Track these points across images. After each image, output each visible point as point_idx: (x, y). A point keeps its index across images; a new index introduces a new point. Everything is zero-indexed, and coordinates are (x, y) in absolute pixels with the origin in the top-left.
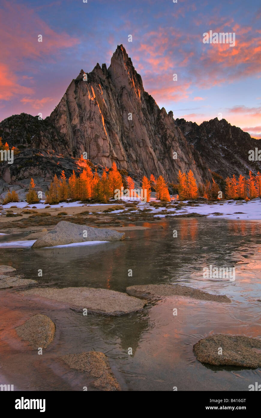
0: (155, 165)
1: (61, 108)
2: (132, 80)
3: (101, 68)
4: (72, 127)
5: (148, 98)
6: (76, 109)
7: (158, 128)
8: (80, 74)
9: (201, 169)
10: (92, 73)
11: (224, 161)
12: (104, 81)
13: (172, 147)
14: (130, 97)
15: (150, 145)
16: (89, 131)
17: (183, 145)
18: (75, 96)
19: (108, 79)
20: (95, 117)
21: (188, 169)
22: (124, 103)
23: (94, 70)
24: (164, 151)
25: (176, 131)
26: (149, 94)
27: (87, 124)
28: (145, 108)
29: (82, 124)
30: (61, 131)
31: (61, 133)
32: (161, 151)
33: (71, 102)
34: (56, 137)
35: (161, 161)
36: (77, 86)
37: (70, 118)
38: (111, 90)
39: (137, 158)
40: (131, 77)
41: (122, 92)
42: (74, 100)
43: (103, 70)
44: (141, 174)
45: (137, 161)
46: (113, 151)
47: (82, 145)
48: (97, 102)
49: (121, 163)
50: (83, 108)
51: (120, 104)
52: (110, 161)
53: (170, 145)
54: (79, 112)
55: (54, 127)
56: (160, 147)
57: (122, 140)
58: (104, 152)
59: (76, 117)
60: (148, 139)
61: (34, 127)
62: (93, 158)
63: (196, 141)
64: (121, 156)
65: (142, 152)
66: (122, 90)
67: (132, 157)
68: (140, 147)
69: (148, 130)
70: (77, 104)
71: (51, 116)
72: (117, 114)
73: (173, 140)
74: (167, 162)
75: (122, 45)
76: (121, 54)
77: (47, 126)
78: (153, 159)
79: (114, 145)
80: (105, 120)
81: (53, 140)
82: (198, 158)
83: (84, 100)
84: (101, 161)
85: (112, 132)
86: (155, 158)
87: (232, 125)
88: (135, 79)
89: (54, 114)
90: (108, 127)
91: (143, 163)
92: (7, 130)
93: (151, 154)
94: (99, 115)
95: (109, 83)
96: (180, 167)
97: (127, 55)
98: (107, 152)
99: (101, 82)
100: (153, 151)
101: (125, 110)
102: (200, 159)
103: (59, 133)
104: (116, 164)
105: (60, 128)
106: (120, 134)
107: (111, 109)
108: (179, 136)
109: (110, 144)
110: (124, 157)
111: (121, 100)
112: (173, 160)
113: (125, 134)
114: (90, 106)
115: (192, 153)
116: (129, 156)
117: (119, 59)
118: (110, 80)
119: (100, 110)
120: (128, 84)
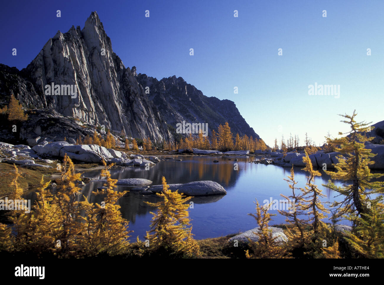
0: (119, 116)
1: (38, 62)
2: (103, 42)
3: (76, 29)
4: (46, 79)
5: (115, 58)
6: (51, 64)
7: (123, 84)
9: (159, 122)
10: (68, 33)
13: (134, 101)
14: (100, 56)
15: (115, 99)
17: (144, 101)
18: (51, 53)
19: (81, 39)
20: (69, 72)
22: (95, 61)
23: (69, 31)
24: (128, 105)
25: (139, 88)
26: (117, 55)
27: (61, 78)
28: (113, 67)
29: (56, 78)
30: (37, 82)
31: (36, 84)
32: (125, 105)
33: (47, 57)
35: (125, 112)
36: (53, 44)
37: (46, 72)
38: (84, 49)
39: (103, 110)
40: (102, 40)
41: (94, 51)
42: (50, 56)
43: (77, 31)
46: (83, 103)
48: (71, 60)
49: (90, 113)
50: (58, 64)
51: (91, 62)
52: (80, 112)
53: (133, 100)
54: (54, 67)
55: (30, 79)
56: (124, 100)
57: (91, 93)
58: (74, 103)
59: (51, 71)
60: (114, 93)
62: (65, 108)
63: (156, 95)
64: (90, 107)
65: (108, 105)
66: (93, 50)
67: (99, 108)
68: (107, 100)
69: (114, 86)
70: (53, 60)
71: (27, 68)
72: (88, 70)
73: (136, 95)
74: (129, 113)
75: (95, 11)
76: (94, 20)
77: (24, 77)
78: (117, 111)
79: (84, 97)
80: (77, 76)
81: (29, 89)
83: (59, 57)
84: (72, 111)
85: (83, 86)
86: (120, 110)
88: (106, 41)
89: (30, 66)
90: (79, 82)
93: (116, 106)
94: (72, 71)
96: (141, 119)
98: (78, 104)
99: (75, 42)
100: (118, 104)
101: (94, 67)
102: (158, 113)
103: (34, 84)
104: (85, 114)
105: (35, 79)
106: (89, 88)
107: (83, 66)
108: (142, 92)
109: (80, 97)
110: (92, 108)
111: (91, 58)
112: (135, 113)
113: (94, 88)
114: (65, 62)
115: (152, 107)
116: (97, 107)
117: (93, 23)
118: (83, 40)
119: (73, 67)
120: (99, 45)
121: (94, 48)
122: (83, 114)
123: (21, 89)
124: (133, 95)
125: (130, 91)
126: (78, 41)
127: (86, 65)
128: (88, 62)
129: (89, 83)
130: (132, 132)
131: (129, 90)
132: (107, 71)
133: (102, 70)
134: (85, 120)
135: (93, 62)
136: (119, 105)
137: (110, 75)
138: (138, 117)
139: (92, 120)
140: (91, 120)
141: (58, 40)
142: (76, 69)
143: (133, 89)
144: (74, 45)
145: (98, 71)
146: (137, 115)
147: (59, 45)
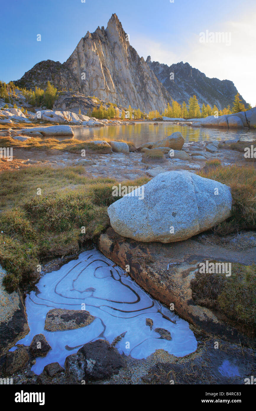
0: (135, 96)
1: (74, 57)
2: (121, 38)
3: (101, 29)
4: (80, 69)
5: (132, 50)
6: (84, 57)
7: (138, 71)
8: (87, 34)
9: (166, 100)
10: (95, 33)
11: (185, 93)
12: (103, 38)
14: (120, 49)
15: (132, 82)
16: (92, 72)
17: (155, 83)
18: (83, 49)
19: (105, 37)
20: (96, 63)
21: (157, 99)
22: (116, 53)
23: (96, 31)
24: (142, 86)
25: (150, 73)
26: (133, 47)
27: (91, 68)
28: (130, 57)
29: (88, 68)
30: (74, 72)
32: (140, 87)
33: (80, 53)
34: (70, 77)
35: (140, 93)
36: (84, 42)
37: (80, 64)
38: (107, 44)
39: (123, 91)
40: (121, 36)
41: (115, 46)
42: (83, 51)
43: (102, 30)
44: (125, 101)
45: (123, 93)
46: (108, 86)
47: (87, 82)
48: (98, 53)
49: (113, 94)
50: (88, 57)
51: (113, 54)
52: (106, 93)
53: (146, 83)
54: (85, 59)
55: (69, 70)
56: (139, 83)
57: (114, 79)
58: (101, 87)
59: (83, 63)
60: (131, 78)
61: (56, 69)
62: (94, 91)
63: (166, 78)
64: (113, 90)
65: (127, 87)
67: (120, 90)
68: (126, 84)
69: (131, 72)
70: (84, 54)
71: (67, 62)
72: (111, 61)
73: (148, 78)
74: (143, 93)
75: (115, 14)
76: (114, 20)
77: (64, 69)
78: (134, 92)
79: (108, 82)
80: (102, 65)
81: (68, 78)
82: (165, 92)
83: (89, 51)
84: (99, 93)
85: (107, 74)
86: (136, 91)
87: (193, 67)
88: (124, 37)
89: (69, 60)
90: (104, 70)
91: (127, 94)
92: (39, 71)
93: (133, 88)
94: (99, 62)
95: (106, 39)
96: (152, 98)
97: (119, 20)
98: (104, 87)
101: (116, 58)
103: (72, 73)
104: (109, 95)
111: (113, 51)
112: (147, 93)
114: (93, 55)
115: (161, 88)
117: (113, 23)
118: (107, 37)
119: (99, 59)
120: (119, 40)
121: (115, 43)
124: (146, 79)
125: (143, 75)
129: (112, 71)
130: (145, 108)
135: (115, 54)
137: (128, 64)
138: (150, 96)
141: (87, 39)
142: (102, 61)
143: (146, 74)
144: (100, 42)
145: (119, 61)
147: (89, 42)
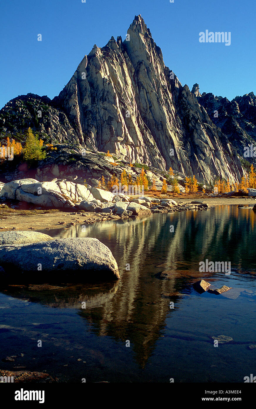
1: (71, 87)
2: (151, 54)
3: (116, 41)
4: (82, 108)
5: (168, 74)
6: (88, 88)
7: (180, 108)
8: (93, 49)
10: (107, 47)
13: (195, 130)
14: (148, 73)
15: (170, 128)
19: (124, 54)
20: (109, 97)
22: (141, 80)
23: (108, 44)
24: (187, 135)
26: (170, 69)
27: (100, 105)
28: (165, 85)
29: (94, 105)
31: (70, 115)
32: (183, 135)
33: (82, 80)
35: (183, 146)
36: (89, 63)
37: (81, 98)
40: (150, 51)
43: (118, 43)
45: (154, 146)
46: (129, 135)
48: (112, 80)
49: (137, 148)
50: (95, 87)
51: (136, 81)
52: (125, 147)
53: (193, 128)
54: (91, 91)
56: (181, 130)
57: (139, 123)
58: (117, 136)
59: (87, 97)
62: (105, 143)
63: (226, 120)
65: (161, 136)
66: (139, 66)
67: (149, 142)
68: (159, 130)
69: (168, 111)
70: (89, 83)
71: (59, 96)
72: (134, 93)
73: (197, 121)
76: (139, 26)
78: (173, 144)
79: (129, 129)
83: (96, 78)
84: (114, 146)
86: (176, 143)
88: (155, 52)
89: (63, 94)
90: (122, 108)
93: (171, 138)
94: (113, 96)
97: (146, 26)
99: (116, 57)
100: (173, 134)
101: (142, 87)
102: (228, 144)
103: (68, 115)
104: (130, 150)
105: (70, 109)
106: (136, 115)
107: (126, 87)
108: (205, 117)
109: (124, 128)
110: (140, 142)
111: (138, 76)
112: (197, 145)
113: (143, 115)
114: (103, 85)
115: (219, 137)
116: (146, 141)
117: (137, 31)
118: (126, 54)
119: (114, 89)
120: (146, 58)
121: (140, 63)
122: (128, 149)
123: (53, 122)
124: (193, 121)
125: (189, 115)
126: (119, 56)
127: (130, 85)
128: (133, 82)
129: (135, 109)
131: (187, 115)
132: (158, 92)
133: (152, 91)
134: (131, 157)
135: (139, 81)
136: (174, 136)
137: (162, 97)
138: (201, 151)
139: (141, 158)
140: (138, 158)
141: (94, 57)
142: (119, 93)
143: (193, 113)
144: (115, 61)
145: (147, 93)
146: (199, 149)
147: (96, 63)
